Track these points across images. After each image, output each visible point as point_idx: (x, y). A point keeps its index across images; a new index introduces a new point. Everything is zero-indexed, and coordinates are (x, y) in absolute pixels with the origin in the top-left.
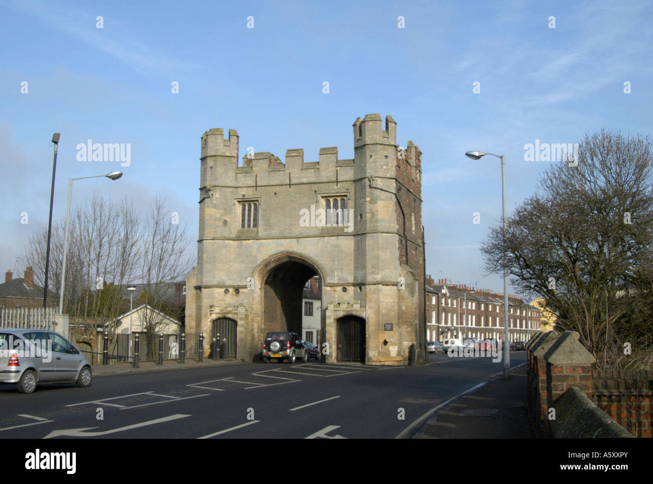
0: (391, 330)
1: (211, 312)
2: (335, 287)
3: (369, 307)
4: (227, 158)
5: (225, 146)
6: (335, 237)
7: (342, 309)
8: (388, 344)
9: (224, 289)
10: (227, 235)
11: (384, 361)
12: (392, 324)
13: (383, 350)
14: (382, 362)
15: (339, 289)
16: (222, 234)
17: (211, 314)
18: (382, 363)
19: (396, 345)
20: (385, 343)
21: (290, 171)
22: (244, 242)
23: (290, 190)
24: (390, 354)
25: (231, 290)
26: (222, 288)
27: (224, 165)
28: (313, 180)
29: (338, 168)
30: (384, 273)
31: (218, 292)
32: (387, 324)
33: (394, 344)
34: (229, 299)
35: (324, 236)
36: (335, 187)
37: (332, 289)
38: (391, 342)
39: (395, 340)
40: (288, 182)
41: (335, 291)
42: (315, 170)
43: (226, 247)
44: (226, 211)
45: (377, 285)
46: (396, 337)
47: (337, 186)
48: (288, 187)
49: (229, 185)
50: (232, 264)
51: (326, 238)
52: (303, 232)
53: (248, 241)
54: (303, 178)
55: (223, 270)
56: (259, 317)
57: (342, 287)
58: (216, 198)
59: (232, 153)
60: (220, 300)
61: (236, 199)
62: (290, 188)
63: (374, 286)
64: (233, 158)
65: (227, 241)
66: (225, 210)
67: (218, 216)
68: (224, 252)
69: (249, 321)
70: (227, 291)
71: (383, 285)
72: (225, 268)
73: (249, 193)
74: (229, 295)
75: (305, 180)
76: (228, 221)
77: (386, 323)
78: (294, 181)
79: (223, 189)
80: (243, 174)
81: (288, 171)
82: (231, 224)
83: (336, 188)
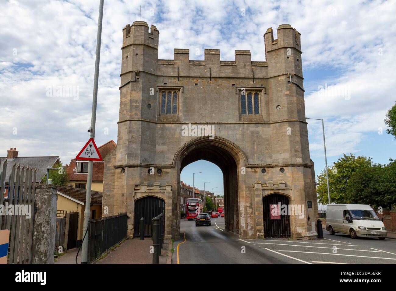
0: (311, 207)
1: (137, 191)
2: (255, 169)
3: (295, 186)
4: (151, 49)
6: (253, 125)
9: (149, 168)
10: (151, 118)
13: (308, 226)
15: (259, 170)
16: (147, 116)
17: (135, 193)
19: (314, 221)
20: (309, 219)
21: (210, 66)
22: (167, 125)
23: (211, 82)
24: (312, 230)
25: (154, 170)
26: (147, 167)
28: (231, 75)
29: (253, 67)
30: (304, 156)
31: (143, 171)
32: (309, 202)
34: (153, 178)
35: (244, 124)
36: (251, 82)
37: (253, 170)
39: (314, 217)
40: (208, 75)
41: (256, 172)
42: (233, 68)
43: (150, 128)
44: (150, 96)
46: (314, 213)
47: (253, 82)
48: (209, 79)
51: (246, 125)
53: (170, 125)
54: (222, 73)
55: (147, 150)
57: (261, 169)
58: (142, 82)
60: (145, 180)
61: (158, 86)
62: (211, 80)
63: (298, 168)
64: (155, 50)
65: (151, 124)
67: (144, 99)
68: (148, 133)
70: (150, 171)
71: (305, 167)
72: (149, 149)
73: (171, 83)
74: (152, 175)
75: (223, 75)
76: (152, 105)
78: (214, 75)
79: (148, 75)
80: (165, 65)
81: (208, 66)
82: (154, 108)
83: (253, 83)
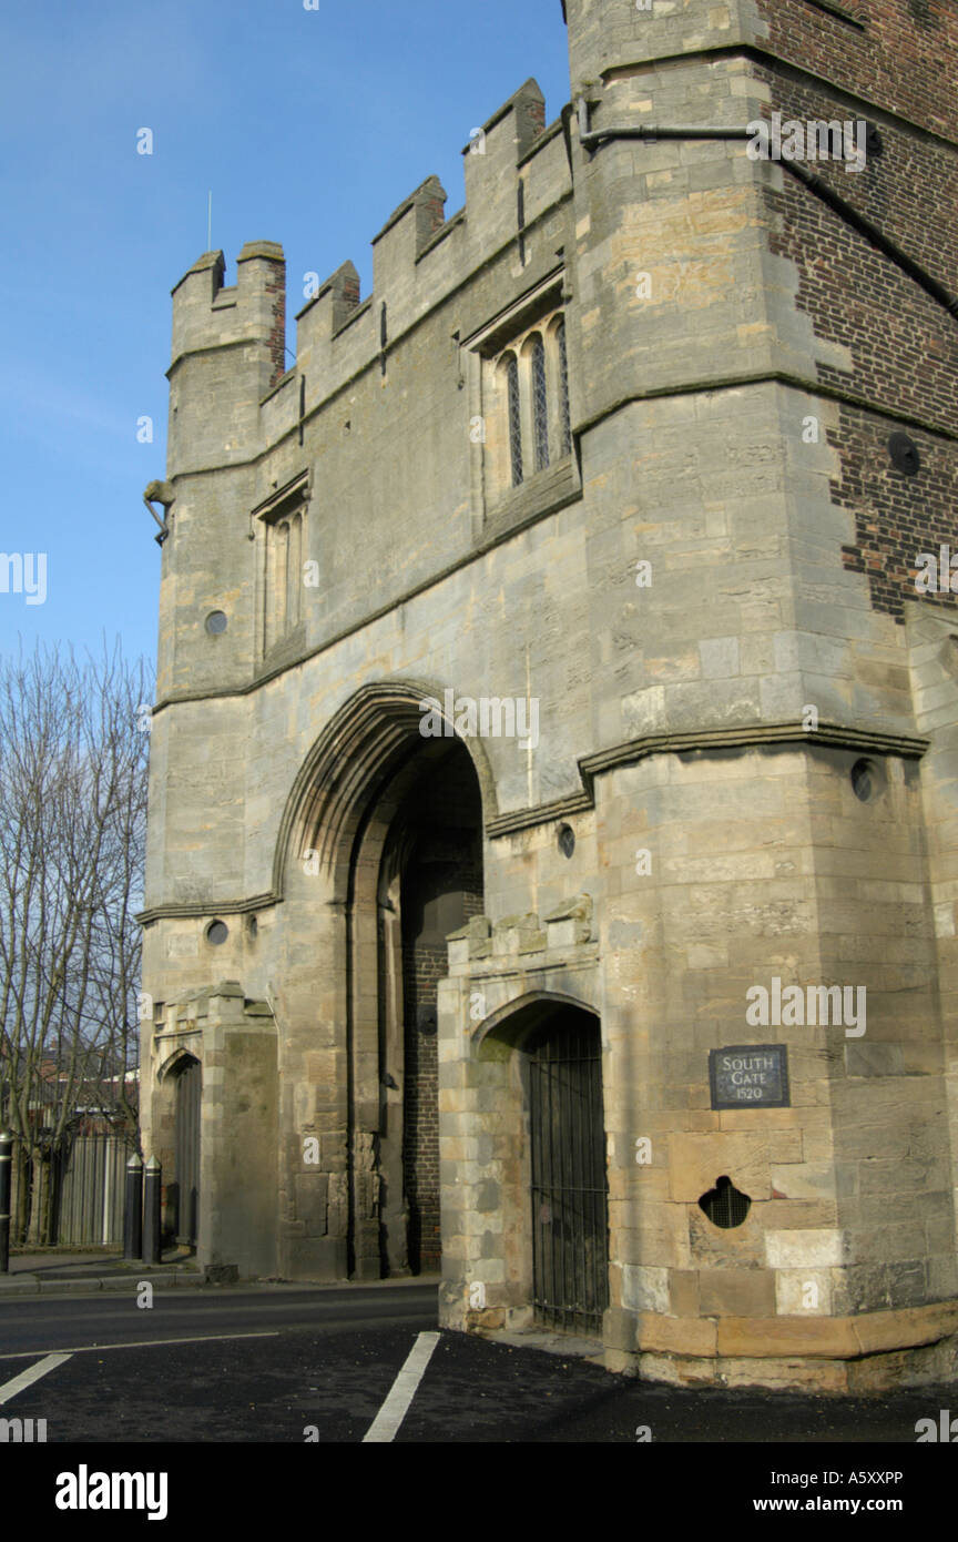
0: (779, 1096)
1: (160, 1033)
2: (527, 838)
3: (615, 926)
4: (225, 355)
5: (214, 310)
6: (520, 539)
7: (500, 967)
8: (754, 1210)
9: (207, 920)
10: (221, 674)
11: (717, 1357)
12: (781, 1050)
13: (706, 1265)
14: (697, 1358)
16: (202, 675)
17: (157, 1041)
18: (703, 1371)
19: (827, 1223)
20: (724, 1203)
21: (386, 296)
22: (269, 690)
23: (386, 380)
24: (772, 1300)
25: (234, 924)
26: (197, 917)
27: (213, 386)
28: (449, 283)
29: (525, 170)
30: (687, 666)
31: (179, 938)
32: (733, 1051)
33: (801, 1216)
34: (228, 965)
36: (517, 271)
37: (519, 847)
38: (777, 1196)
39: (811, 1182)
40: (379, 349)
41: (528, 857)
42: (455, 236)
43: (211, 728)
44: (217, 574)
45: (645, 764)
46: (823, 1155)
47: (523, 259)
48: (379, 368)
49: (232, 460)
50: (239, 801)
51: (492, 557)
52: (421, 564)
53: (277, 684)
54: (419, 298)
55: (202, 835)
56: (326, 1047)
57: (552, 830)
58: (180, 524)
59: (245, 330)
60: (188, 976)
61: (254, 512)
62: (383, 369)
63: (628, 773)
64: (247, 350)
65: (219, 702)
66: (214, 567)
67: (188, 599)
68: (206, 750)
69: (280, 1067)
70: (215, 931)
71: (686, 754)
72: (210, 825)
73: (287, 468)
74: (227, 948)
75: (425, 307)
76: (228, 611)
77: (725, 1044)
78: (395, 331)
79: (207, 481)
80: (274, 400)
81: (378, 303)
82: (241, 622)
83: (520, 271)
